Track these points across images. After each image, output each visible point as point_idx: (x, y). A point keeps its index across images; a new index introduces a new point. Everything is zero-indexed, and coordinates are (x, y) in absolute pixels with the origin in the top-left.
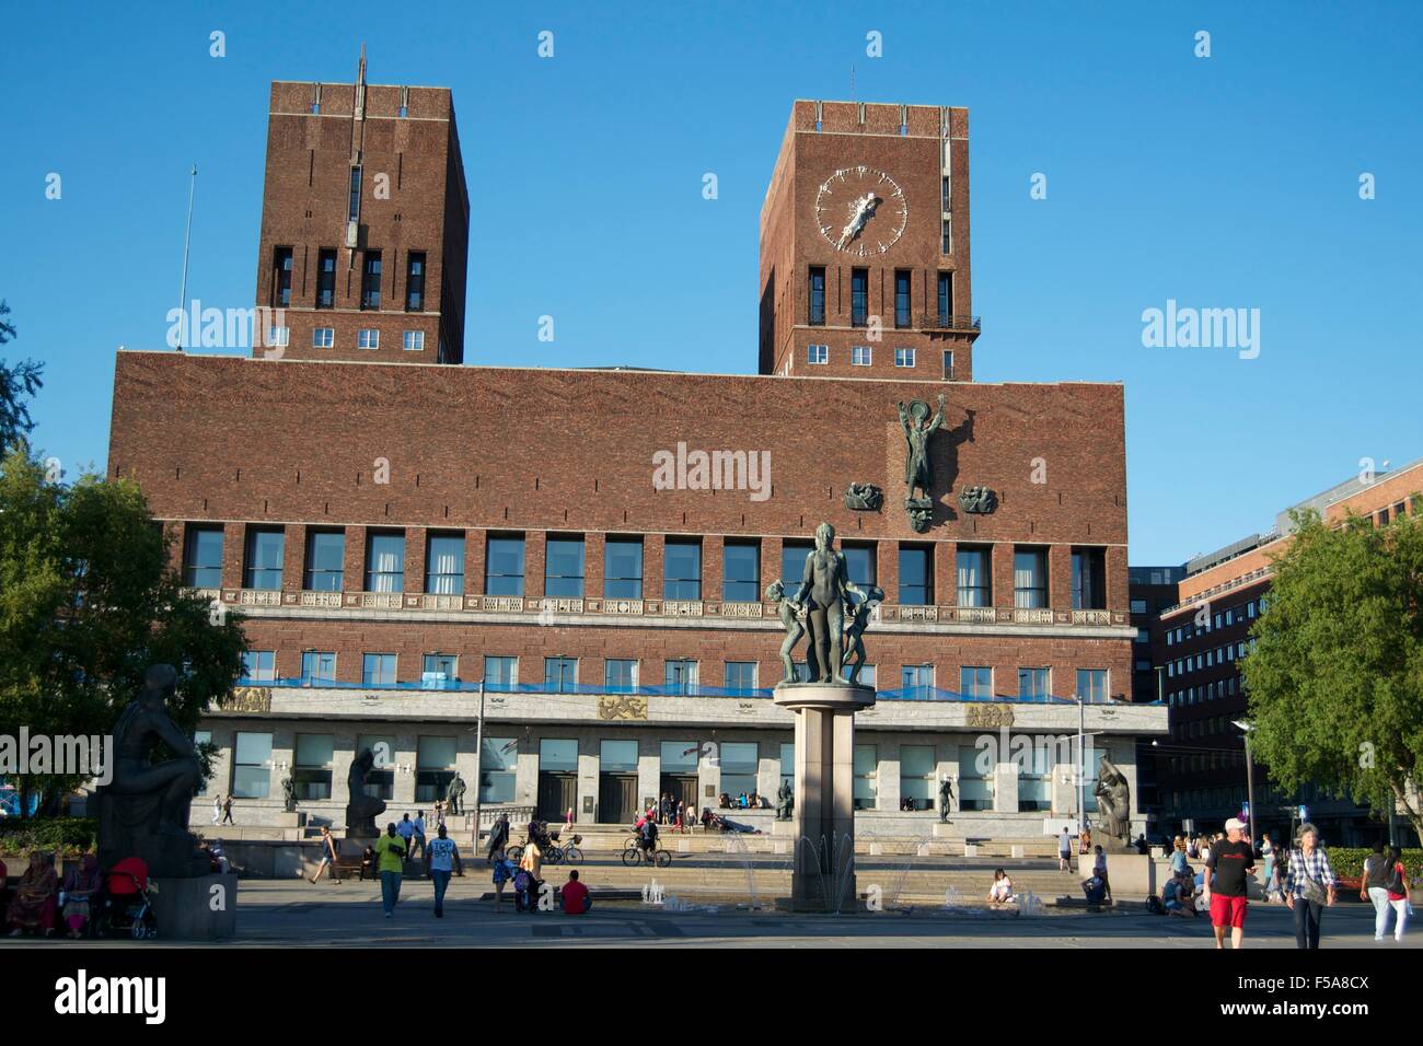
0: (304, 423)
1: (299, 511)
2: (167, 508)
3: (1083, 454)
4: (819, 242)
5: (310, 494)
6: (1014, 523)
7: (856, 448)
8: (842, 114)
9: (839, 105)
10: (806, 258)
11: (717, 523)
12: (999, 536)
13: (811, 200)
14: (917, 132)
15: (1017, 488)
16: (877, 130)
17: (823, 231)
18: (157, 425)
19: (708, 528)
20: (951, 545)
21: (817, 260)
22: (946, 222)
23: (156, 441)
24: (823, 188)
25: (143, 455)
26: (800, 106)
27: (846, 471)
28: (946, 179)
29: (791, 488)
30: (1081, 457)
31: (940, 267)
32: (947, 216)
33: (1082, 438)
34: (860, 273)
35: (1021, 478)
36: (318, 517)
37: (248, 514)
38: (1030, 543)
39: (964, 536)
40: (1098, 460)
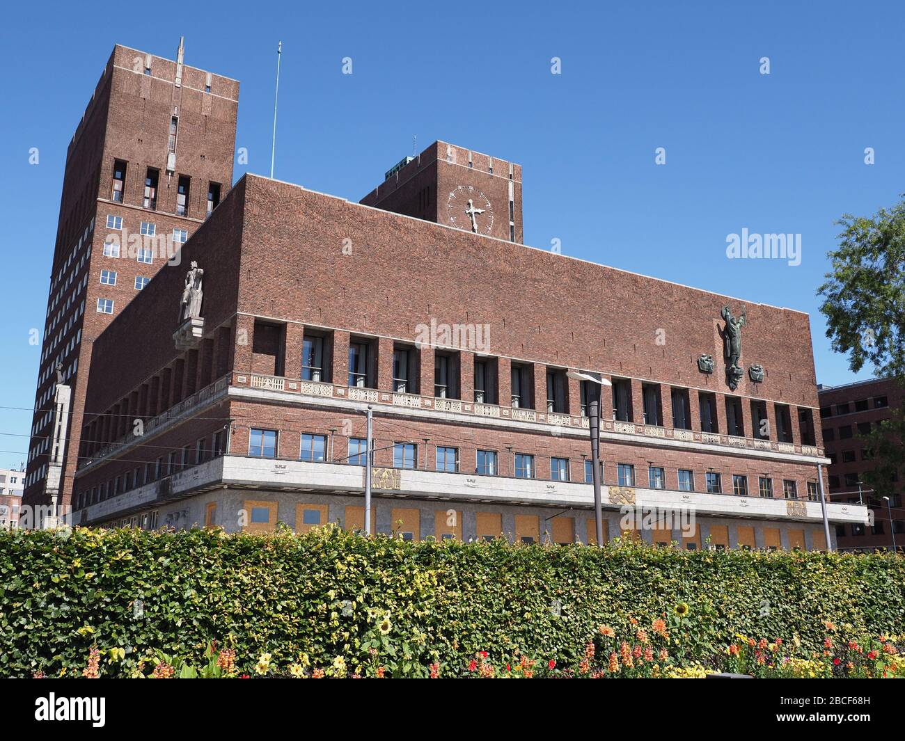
0: (390, 259)
1: (389, 328)
2: (289, 312)
5: (395, 316)
8: (461, 154)
13: (445, 200)
14: (497, 173)
16: (478, 168)
17: (452, 219)
18: (281, 242)
22: (512, 227)
23: (280, 254)
24: (452, 194)
25: (270, 264)
28: (511, 202)
32: (512, 223)
36: (402, 334)
37: (351, 325)
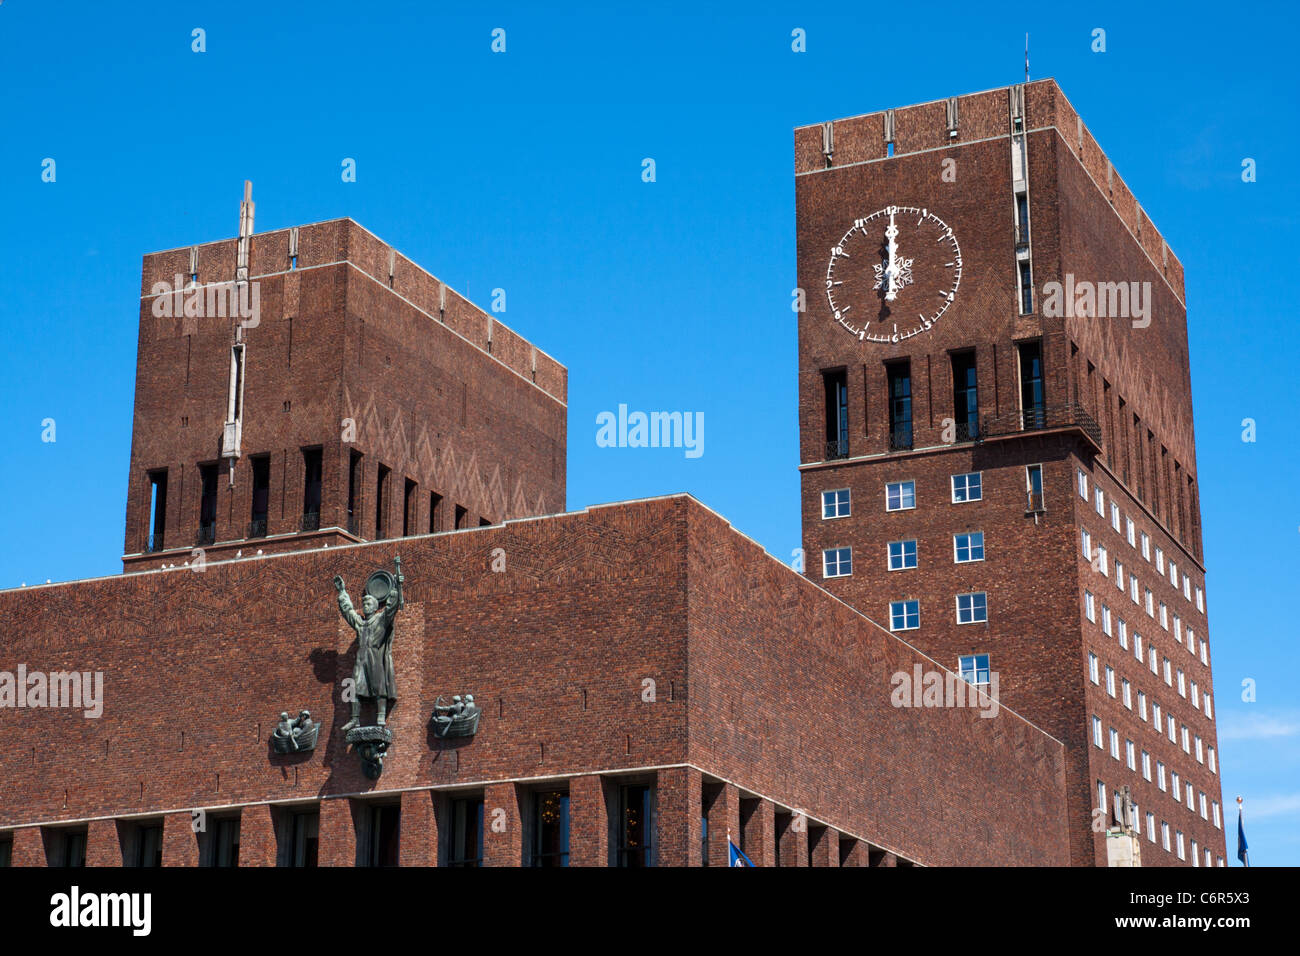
3: (622, 620)
4: (833, 333)
6: (512, 746)
7: (297, 658)
8: (862, 134)
9: (856, 122)
10: (815, 361)
11: (107, 800)
12: (493, 772)
13: (820, 273)
14: (973, 135)
15: (520, 690)
16: (912, 147)
17: (838, 315)
19: (96, 809)
20: (423, 795)
21: (832, 361)
22: (1024, 265)
24: (837, 251)
26: (802, 136)
27: (281, 696)
28: (1022, 198)
29: (207, 733)
30: (618, 625)
31: (1017, 336)
32: (1022, 256)
33: (621, 594)
34: (898, 369)
35: (526, 674)
38: (536, 778)
39: (440, 776)
40: (643, 628)
